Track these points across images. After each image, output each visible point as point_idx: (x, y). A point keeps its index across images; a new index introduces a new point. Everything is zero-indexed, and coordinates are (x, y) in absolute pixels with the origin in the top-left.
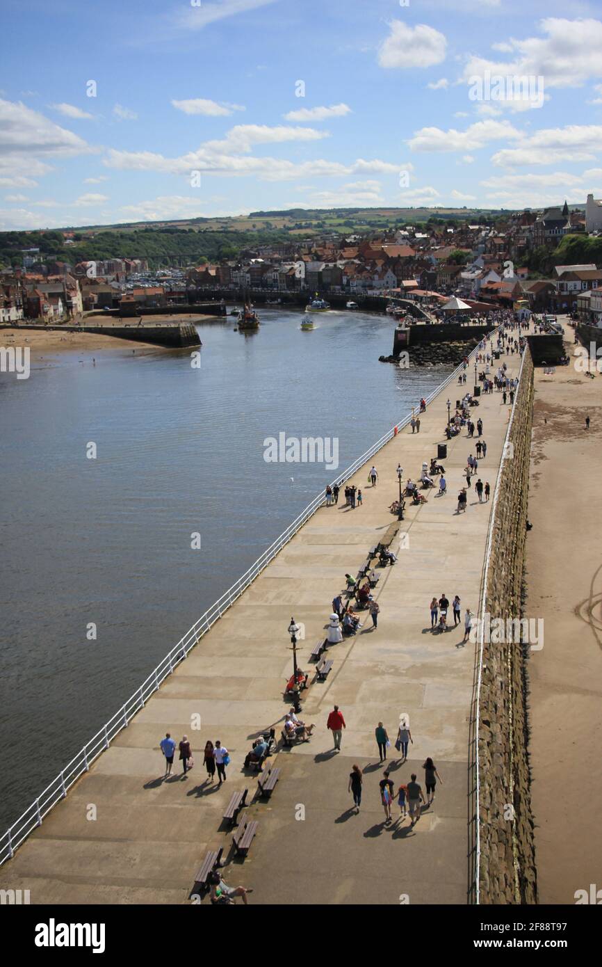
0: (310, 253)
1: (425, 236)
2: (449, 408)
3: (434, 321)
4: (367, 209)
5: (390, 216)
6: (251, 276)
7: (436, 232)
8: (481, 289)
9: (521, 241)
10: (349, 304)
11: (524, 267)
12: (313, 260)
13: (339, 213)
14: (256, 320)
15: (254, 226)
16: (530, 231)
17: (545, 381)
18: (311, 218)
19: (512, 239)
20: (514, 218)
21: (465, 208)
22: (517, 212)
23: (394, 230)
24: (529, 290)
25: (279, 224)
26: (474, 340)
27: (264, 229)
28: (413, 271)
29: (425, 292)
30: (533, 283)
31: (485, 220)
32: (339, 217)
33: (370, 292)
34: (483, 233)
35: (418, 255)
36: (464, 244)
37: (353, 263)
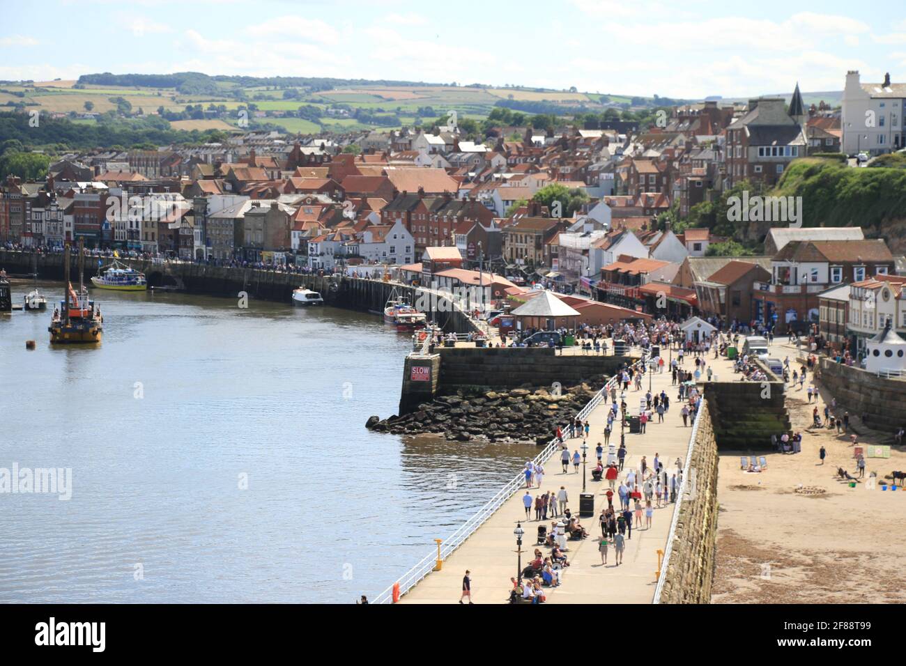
0: (217, 175)
1: (481, 148)
2: (519, 542)
3: (494, 340)
4: (351, 83)
5: (406, 102)
6: (76, 220)
7: (507, 142)
8: (604, 274)
9: (695, 171)
10: (301, 294)
11: (700, 226)
12: (224, 191)
13: (288, 87)
14: (93, 325)
15: (88, 106)
16: (717, 148)
17: (742, 487)
18: (224, 95)
19: (676, 164)
20: (682, 118)
21: (573, 90)
22: (688, 103)
23: (411, 133)
24: (711, 279)
25: (147, 104)
26: (585, 386)
27: (112, 113)
28: (451, 225)
29: (476, 274)
30: (719, 264)
31: (616, 119)
32: (288, 96)
33: (351, 270)
34: (612, 148)
35: (464, 191)
36: (567, 169)
37: (315, 202)
